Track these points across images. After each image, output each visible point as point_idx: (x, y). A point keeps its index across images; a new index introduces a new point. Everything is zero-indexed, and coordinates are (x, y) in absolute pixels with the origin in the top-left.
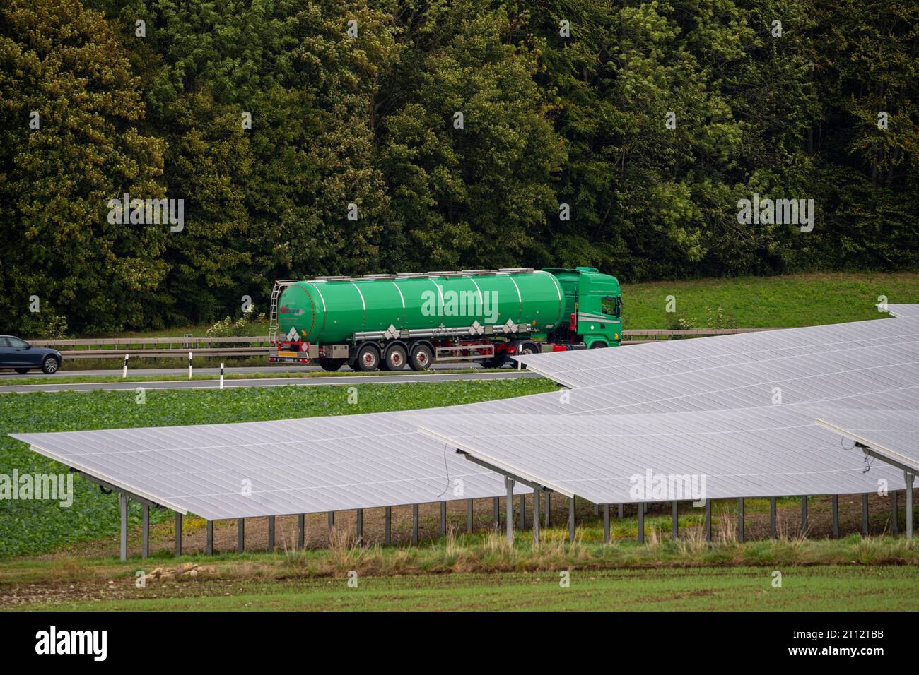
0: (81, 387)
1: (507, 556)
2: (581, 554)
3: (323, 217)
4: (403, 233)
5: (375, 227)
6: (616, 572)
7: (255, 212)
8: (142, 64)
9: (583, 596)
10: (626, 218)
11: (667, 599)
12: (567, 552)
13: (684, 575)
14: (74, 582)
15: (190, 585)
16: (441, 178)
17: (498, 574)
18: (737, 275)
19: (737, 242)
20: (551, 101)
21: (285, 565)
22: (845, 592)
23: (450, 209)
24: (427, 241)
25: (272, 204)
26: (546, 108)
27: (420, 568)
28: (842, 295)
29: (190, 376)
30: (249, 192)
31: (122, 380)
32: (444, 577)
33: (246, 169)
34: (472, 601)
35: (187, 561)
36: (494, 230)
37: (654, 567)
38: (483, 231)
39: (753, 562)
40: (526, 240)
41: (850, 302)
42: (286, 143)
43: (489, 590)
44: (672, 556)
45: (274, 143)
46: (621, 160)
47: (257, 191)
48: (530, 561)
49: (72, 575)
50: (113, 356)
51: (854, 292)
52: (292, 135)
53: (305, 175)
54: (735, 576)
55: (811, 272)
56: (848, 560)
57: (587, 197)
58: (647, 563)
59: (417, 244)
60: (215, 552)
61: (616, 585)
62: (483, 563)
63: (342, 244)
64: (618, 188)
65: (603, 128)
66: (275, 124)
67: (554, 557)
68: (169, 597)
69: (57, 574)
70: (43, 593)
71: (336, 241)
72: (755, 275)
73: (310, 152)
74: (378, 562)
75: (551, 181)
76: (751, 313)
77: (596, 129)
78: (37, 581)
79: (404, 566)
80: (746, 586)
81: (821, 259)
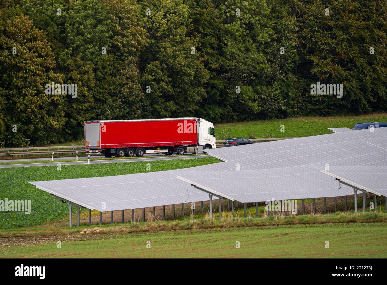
0: (38, 165)
1: (212, 222)
2: (239, 221)
3: (122, 101)
4: (150, 106)
5: (140, 104)
6: (252, 227)
7: (97, 100)
8: (54, 47)
9: (243, 237)
10: (231, 99)
11: (273, 237)
12: (234, 220)
13: (277, 228)
14: (55, 235)
15: (97, 235)
16: (162, 86)
17: (209, 229)
18: (271, 119)
19: (271, 107)
20: (203, 57)
21: (131, 227)
22: (337, 233)
23: (167, 97)
24: (159, 109)
25: (103, 97)
26: (201, 59)
27: (181, 228)
28: (310, 125)
29: (77, 160)
30: (94, 93)
31: (52, 162)
32: (189, 230)
33: (93, 85)
34: (202, 239)
35: (95, 227)
36: (183, 104)
37: (265, 225)
38: (180, 105)
39: (302, 223)
40: (195, 107)
41: (312, 128)
42: (107, 75)
43: (207, 235)
44: (272, 221)
45: (103, 75)
46: (228, 78)
47: (97, 92)
48: (220, 224)
49: (54, 233)
50: (47, 153)
51: (314, 124)
52: (109, 72)
53: (114, 86)
54: (296, 228)
55: (298, 117)
56: (336, 221)
57: (216, 92)
58: (263, 224)
59: (155, 110)
60: (103, 223)
61: (253, 232)
62: (204, 225)
63: (128, 110)
64: (228, 88)
65: (221, 67)
66: (104, 68)
67: (229, 223)
68: (90, 240)
69: (48, 232)
70: (44, 240)
71: (126, 110)
72: (278, 118)
73: (116, 78)
74: (165, 226)
75: (203, 86)
76: (277, 132)
77: (219, 67)
78: (41, 235)
79: (175, 227)
80: (301, 232)
81: (301, 112)
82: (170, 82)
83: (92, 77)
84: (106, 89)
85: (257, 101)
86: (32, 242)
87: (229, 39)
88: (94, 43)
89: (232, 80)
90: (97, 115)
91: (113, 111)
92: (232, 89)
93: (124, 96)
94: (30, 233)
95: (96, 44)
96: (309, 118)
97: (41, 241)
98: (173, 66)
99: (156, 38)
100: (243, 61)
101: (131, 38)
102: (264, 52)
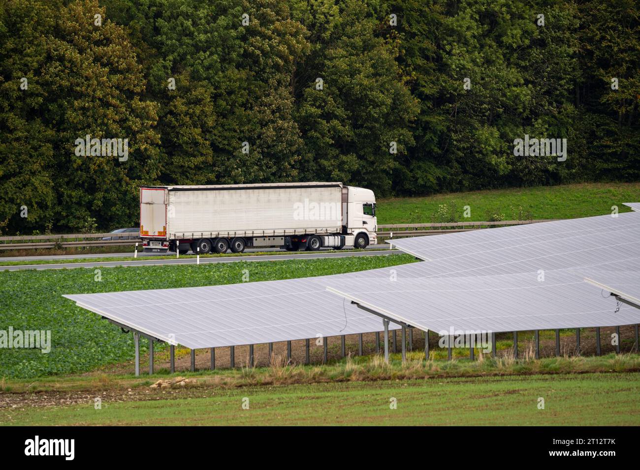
0: (108, 264)
1: (385, 370)
2: (434, 368)
3: (263, 153)
4: (313, 161)
5: (296, 157)
6: (456, 379)
7: (217, 150)
8: (143, 56)
10: (458, 150)
11: (489, 396)
12: (424, 366)
13: (500, 381)
14: (106, 390)
15: (180, 391)
16: (334, 127)
17: (380, 382)
18: (532, 186)
20: (409, 74)
21: (242, 377)
22: (605, 390)
23: (343, 146)
24: (329, 167)
25: (229, 145)
26: (405, 79)
27: (329, 379)
28: (600, 197)
29: (178, 256)
30: (214, 137)
31: (134, 259)
32: (344, 384)
33: (211, 123)
34: (363, 399)
35: (178, 375)
36: (372, 158)
37: (480, 376)
38: (366, 159)
39: (545, 371)
40: (393, 164)
41: (605, 202)
42: (237, 104)
43: (374, 392)
44: (493, 369)
45: (230, 105)
46: (455, 112)
47: (219, 136)
48: (400, 373)
49: (105, 386)
50: (128, 244)
51: (608, 195)
52: (240, 100)
53: (250, 126)
54: (534, 381)
55: (580, 183)
56: (607, 369)
57: (431, 137)
58: (476, 373)
59: (322, 169)
60: (196, 370)
61: (456, 388)
62: (370, 375)
63: (274, 169)
64: (453, 131)
65: (442, 92)
66: (230, 93)
67: (416, 370)
68: (167, 399)
69: (95, 385)
70: (87, 398)
71: (270, 168)
72: (543, 185)
73: (253, 110)
74: (302, 375)
75: (409, 126)
76: (541, 210)
77: (438, 92)
78: (82, 389)
79: (318, 378)
80: (541, 387)
81: (586, 174)
82: (349, 118)
83: (209, 109)
84: (235, 131)
85: (505, 154)
86: (64, 402)
87: (455, 44)
88: (213, 49)
89: (460, 115)
90: (218, 177)
91: (247, 169)
92: (460, 131)
93: (267, 143)
94: (62, 386)
95: (216, 50)
96: (600, 184)
97: (80, 400)
98: (350, 89)
99: (323, 41)
100: (481, 82)
101: (277, 41)
102: (518, 65)
